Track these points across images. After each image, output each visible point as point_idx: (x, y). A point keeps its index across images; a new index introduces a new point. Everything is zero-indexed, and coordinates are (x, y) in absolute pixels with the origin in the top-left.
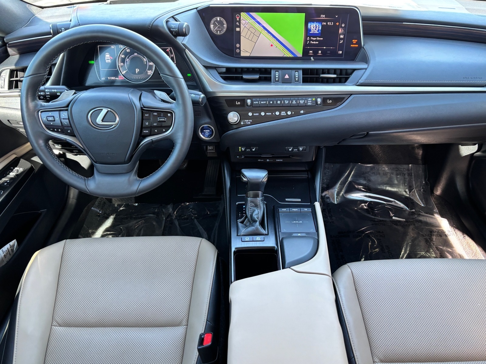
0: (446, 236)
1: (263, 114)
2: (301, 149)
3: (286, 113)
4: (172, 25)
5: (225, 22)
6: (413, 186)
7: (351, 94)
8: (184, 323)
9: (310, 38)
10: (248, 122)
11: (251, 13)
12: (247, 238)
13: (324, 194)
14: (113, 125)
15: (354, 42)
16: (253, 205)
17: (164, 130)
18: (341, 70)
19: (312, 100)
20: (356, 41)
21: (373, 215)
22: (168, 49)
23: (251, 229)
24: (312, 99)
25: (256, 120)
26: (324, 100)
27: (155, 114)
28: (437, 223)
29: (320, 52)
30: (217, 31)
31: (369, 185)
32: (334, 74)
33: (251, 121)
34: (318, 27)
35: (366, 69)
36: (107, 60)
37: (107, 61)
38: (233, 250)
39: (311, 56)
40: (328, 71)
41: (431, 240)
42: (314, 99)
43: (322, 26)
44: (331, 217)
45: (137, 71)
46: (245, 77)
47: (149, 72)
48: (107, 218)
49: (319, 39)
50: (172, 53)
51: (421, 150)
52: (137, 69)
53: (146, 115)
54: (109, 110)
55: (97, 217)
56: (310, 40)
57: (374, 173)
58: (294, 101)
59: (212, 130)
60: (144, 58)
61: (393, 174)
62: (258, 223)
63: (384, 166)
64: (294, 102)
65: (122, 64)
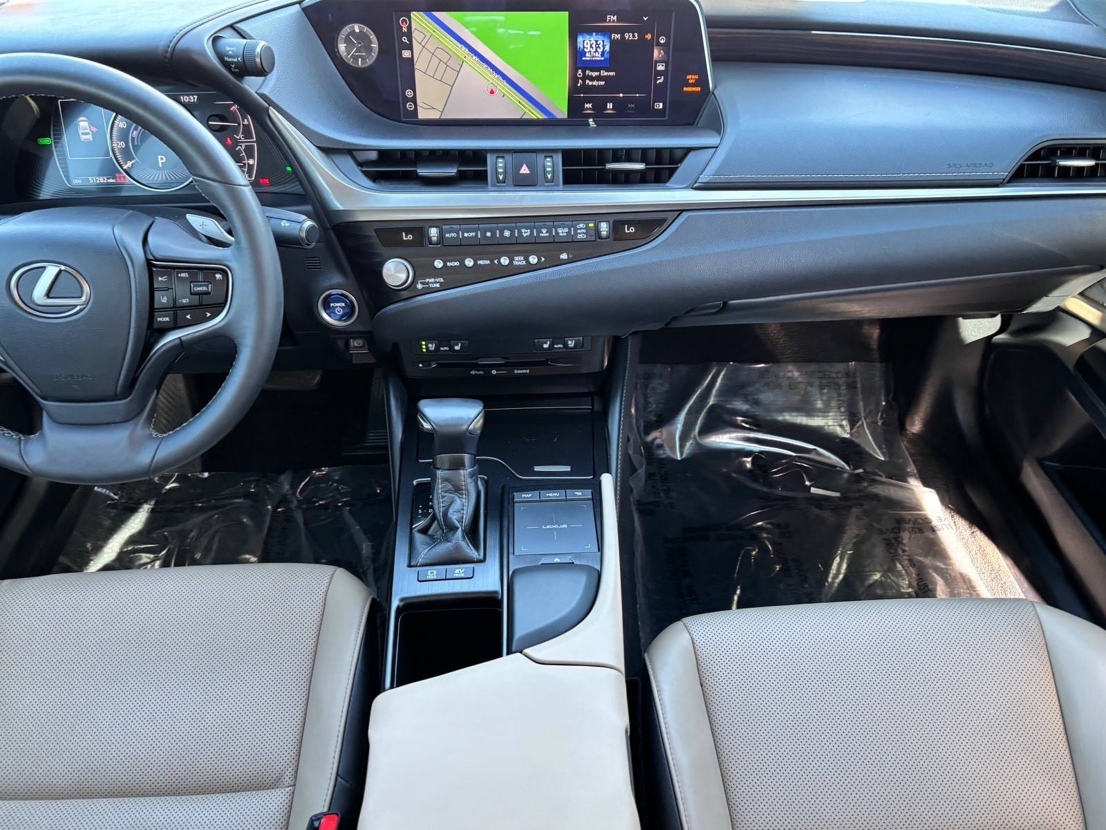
0: (933, 530)
1: (469, 262)
2: (571, 344)
3: (526, 259)
4: (228, 49)
5: (373, 37)
6: (859, 413)
7: (682, 211)
8: (287, 779)
9: (584, 72)
10: (434, 282)
11: (435, 14)
12: (432, 572)
13: (650, 438)
14: (76, 306)
15: (691, 81)
16: (450, 487)
17: (209, 314)
18: (659, 151)
19: (587, 228)
20: (696, 77)
21: (764, 485)
23: (443, 549)
24: (587, 225)
25: (454, 279)
26: (617, 226)
27: (183, 275)
28: (914, 501)
29: (610, 106)
30: (355, 58)
31: (756, 413)
32: (642, 161)
33: (442, 280)
34: (601, 46)
35: (717, 147)
36: (83, 134)
37: (83, 137)
38: (395, 603)
39: (589, 116)
40: (628, 154)
41: (899, 541)
42: (591, 225)
43: (612, 42)
44: (667, 492)
45: (160, 161)
46: (423, 171)
48: (133, 510)
49: (606, 74)
51: (878, 327)
52: (159, 157)
53: (160, 279)
54: (63, 268)
55: (109, 510)
56: (585, 78)
57: (767, 385)
58: (544, 231)
59: (351, 302)
61: (812, 386)
62: (459, 533)
63: (790, 367)
64: (544, 233)
65: (122, 144)
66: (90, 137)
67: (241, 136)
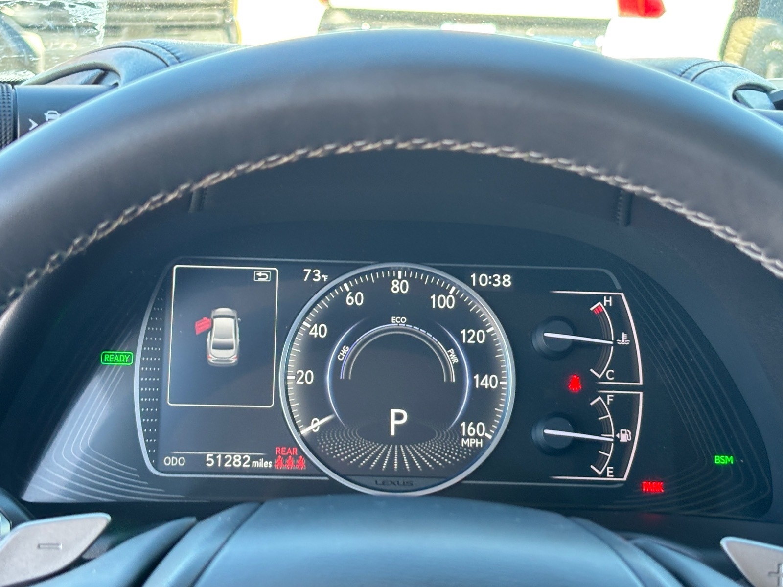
22: (600, 298)
36: (217, 347)
37: (215, 356)
45: (394, 422)
47: (469, 429)
50: (621, 326)
52: (394, 412)
60: (449, 345)
65: (308, 377)
66: (231, 356)
67: (607, 371)
